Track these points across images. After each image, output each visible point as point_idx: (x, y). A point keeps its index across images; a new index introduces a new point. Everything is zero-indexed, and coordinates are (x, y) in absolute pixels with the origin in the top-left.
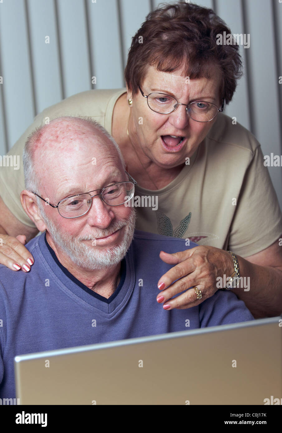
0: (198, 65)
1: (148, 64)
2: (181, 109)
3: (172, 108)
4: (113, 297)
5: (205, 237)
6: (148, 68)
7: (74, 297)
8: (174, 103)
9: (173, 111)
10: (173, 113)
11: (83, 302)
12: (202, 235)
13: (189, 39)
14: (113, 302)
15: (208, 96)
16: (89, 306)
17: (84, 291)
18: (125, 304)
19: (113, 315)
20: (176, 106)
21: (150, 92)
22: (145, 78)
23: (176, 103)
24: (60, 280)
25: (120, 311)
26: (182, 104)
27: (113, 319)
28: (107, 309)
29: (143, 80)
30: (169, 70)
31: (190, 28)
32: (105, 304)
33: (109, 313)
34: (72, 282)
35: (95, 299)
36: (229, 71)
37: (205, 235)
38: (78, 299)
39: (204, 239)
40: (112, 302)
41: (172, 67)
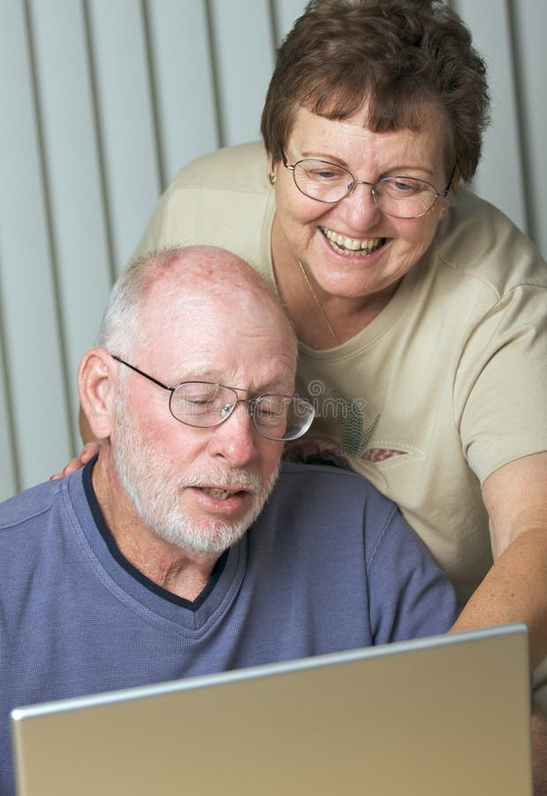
0: (391, 103)
1: (297, 104)
2: (361, 192)
3: (343, 191)
4: (202, 598)
5: (402, 453)
6: (298, 110)
7: (128, 599)
8: (347, 181)
9: (347, 196)
10: (347, 200)
11: (145, 611)
12: (395, 448)
13: (377, 54)
14: (204, 606)
15: (417, 165)
16: (156, 618)
17: (147, 590)
18: (227, 610)
19: (204, 632)
20: (352, 187)
21: (301, 158)
22: (292, 131)
23: (352, 181)
24: (102, 564)
25: (217, 624)
26: (364, 183)
27: (204, 641)
28: (192, 622)
29: (288, 134)
30: (339, 116)
31: (380, 29)
32: (187, 612)
33: (196, 629)
34: (124, 572)
35: (169, 605)
36: (462, 116)
37: (401, 450)
38: (134, 603)
39: (400, 456)
40: (201, 608)
41: (344, 110)
